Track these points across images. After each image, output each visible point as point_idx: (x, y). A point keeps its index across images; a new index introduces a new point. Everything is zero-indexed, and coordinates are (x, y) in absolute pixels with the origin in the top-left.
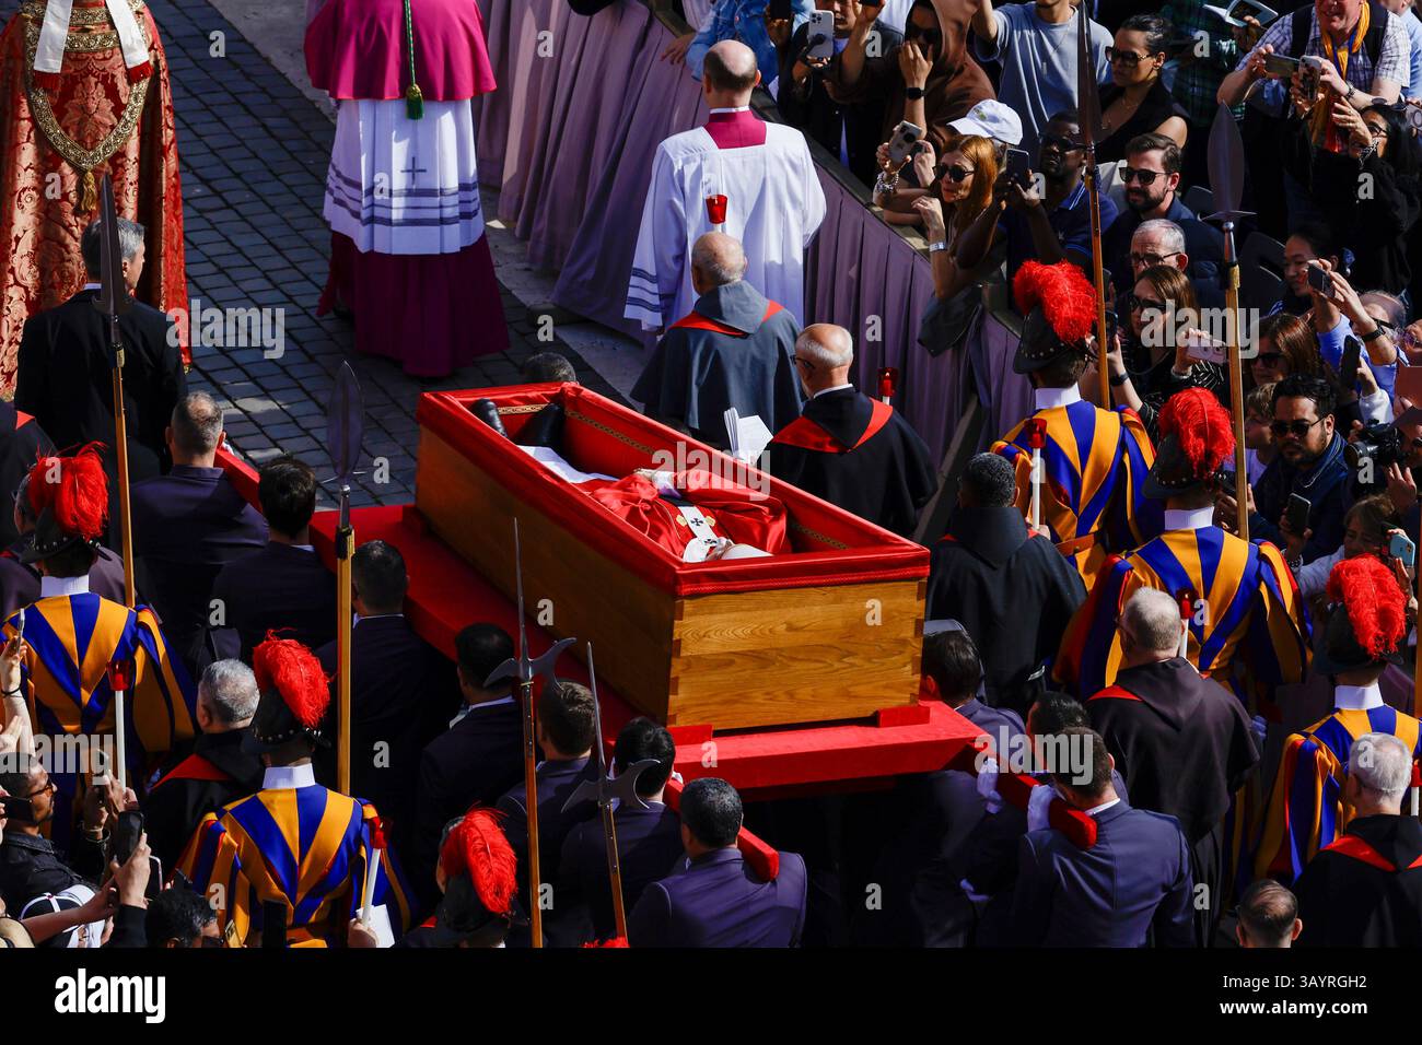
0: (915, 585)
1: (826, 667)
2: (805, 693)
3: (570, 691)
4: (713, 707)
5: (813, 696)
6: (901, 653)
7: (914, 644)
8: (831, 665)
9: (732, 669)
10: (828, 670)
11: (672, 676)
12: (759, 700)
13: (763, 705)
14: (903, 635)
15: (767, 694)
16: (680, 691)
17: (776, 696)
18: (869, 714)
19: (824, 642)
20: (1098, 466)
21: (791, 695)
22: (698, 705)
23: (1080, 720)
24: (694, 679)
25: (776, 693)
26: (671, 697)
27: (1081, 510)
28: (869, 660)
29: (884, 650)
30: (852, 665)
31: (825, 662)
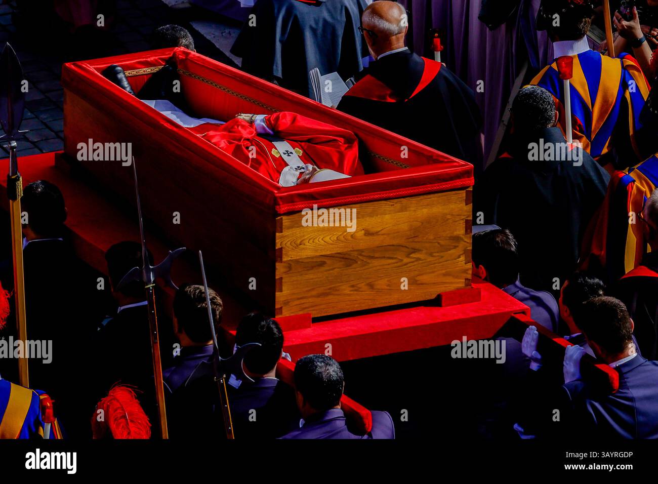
0: (463, 194)
1: (397, 263)
2: (382, 283)
3: (198, 291)
4: (311, 300)
5: (388, 285)
6: (455, 247)
7: (466, 240)
8: (402, 260)
9: (323, 269)
10: (399, 264)
11: (277, 277)
12: (347, 292)
13: (349, 295)
14: (456, 233)
15: (353, 286)
16: (284, 288)
17: (360, 288)
18: (433, 297)
19: (395, 242)
20: (605, 101)
21: (371, 286)
22: (299, 299)
23: (601, 293)
24: (295, 278)
25: (359, 286)
26: (278, 294)
27: (593, 136)
28: (431, 255)
29: (442, 246)
30: (418, 259)
31: (396, 258)
